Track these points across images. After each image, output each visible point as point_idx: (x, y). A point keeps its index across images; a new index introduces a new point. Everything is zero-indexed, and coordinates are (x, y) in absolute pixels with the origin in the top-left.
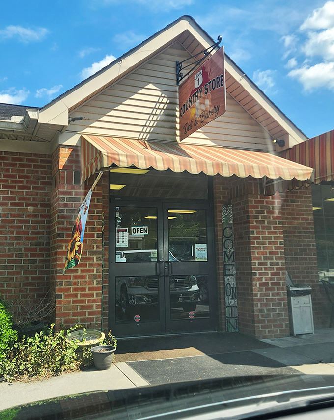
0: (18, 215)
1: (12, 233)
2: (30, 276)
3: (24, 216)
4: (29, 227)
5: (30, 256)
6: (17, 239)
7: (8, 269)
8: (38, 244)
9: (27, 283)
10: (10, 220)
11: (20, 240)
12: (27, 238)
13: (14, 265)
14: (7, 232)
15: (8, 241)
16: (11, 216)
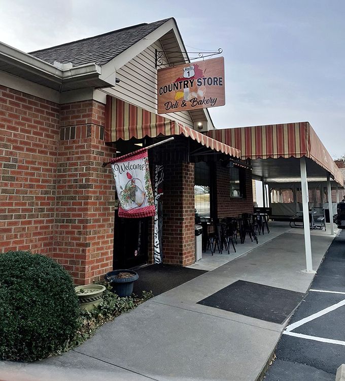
0: (32, 161)
1: (26, 180)
2: (39, 225)
3: (37, 163)
4: (39, 175)
5: (39, 204)
6: (31, 186)
7: (21, 219)
8: (46, 193)
9: (36, 233)
10: (24, 166)
11: (33, 188)
12: (38, 186)
13: (27, 214)
14: (22, 179)
15: (22, 188)
16: (27, 162)
